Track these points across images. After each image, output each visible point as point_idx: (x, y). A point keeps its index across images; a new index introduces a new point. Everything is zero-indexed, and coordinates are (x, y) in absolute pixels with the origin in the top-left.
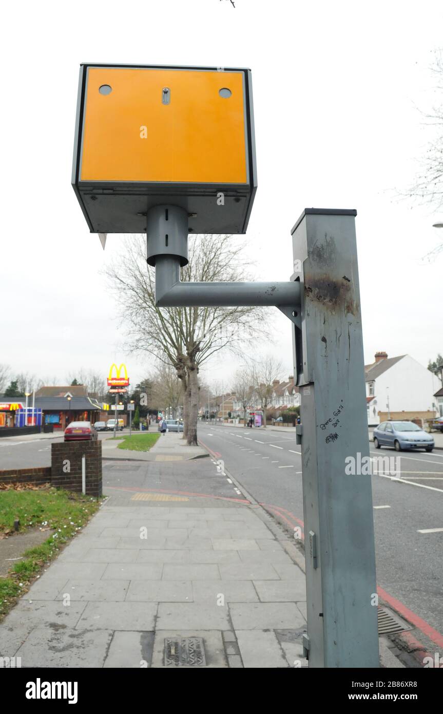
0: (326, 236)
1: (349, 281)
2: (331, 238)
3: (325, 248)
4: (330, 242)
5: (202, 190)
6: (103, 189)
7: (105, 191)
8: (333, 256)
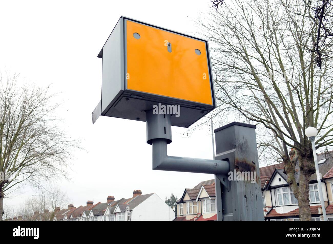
0: (244, 138)
1: (255, 164)
2: (246, 139)
3: (243, 144)
4: (246, 142)
5: (189, 105)
6: (137, 96)
7: (138, 97)
8: (247, 149)
